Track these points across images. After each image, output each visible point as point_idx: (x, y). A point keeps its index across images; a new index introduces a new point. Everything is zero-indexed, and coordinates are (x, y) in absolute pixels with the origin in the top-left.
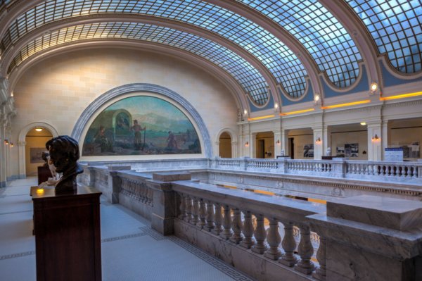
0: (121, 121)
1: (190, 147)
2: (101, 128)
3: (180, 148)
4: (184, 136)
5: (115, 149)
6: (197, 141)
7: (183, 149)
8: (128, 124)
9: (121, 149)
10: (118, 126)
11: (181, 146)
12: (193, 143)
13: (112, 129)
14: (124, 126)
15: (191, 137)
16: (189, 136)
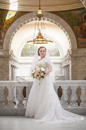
0: (32, 46)
1: (55, 54)
2: (26, 48)
3: (52, 55)
4: (53, 50)
5: (30, 55)
6: (59, 52)
7: (53, 55)
8: (34, 47)
9: (32, 55)
10: (31, 48)
11: (52, 54)
12: (57, 53)
13: (29, 49)
14: (33, 47)
15: (56, 51)
16: (55, 50)
